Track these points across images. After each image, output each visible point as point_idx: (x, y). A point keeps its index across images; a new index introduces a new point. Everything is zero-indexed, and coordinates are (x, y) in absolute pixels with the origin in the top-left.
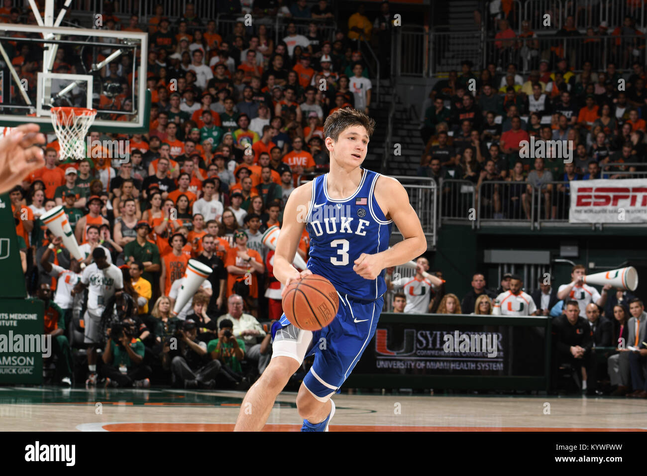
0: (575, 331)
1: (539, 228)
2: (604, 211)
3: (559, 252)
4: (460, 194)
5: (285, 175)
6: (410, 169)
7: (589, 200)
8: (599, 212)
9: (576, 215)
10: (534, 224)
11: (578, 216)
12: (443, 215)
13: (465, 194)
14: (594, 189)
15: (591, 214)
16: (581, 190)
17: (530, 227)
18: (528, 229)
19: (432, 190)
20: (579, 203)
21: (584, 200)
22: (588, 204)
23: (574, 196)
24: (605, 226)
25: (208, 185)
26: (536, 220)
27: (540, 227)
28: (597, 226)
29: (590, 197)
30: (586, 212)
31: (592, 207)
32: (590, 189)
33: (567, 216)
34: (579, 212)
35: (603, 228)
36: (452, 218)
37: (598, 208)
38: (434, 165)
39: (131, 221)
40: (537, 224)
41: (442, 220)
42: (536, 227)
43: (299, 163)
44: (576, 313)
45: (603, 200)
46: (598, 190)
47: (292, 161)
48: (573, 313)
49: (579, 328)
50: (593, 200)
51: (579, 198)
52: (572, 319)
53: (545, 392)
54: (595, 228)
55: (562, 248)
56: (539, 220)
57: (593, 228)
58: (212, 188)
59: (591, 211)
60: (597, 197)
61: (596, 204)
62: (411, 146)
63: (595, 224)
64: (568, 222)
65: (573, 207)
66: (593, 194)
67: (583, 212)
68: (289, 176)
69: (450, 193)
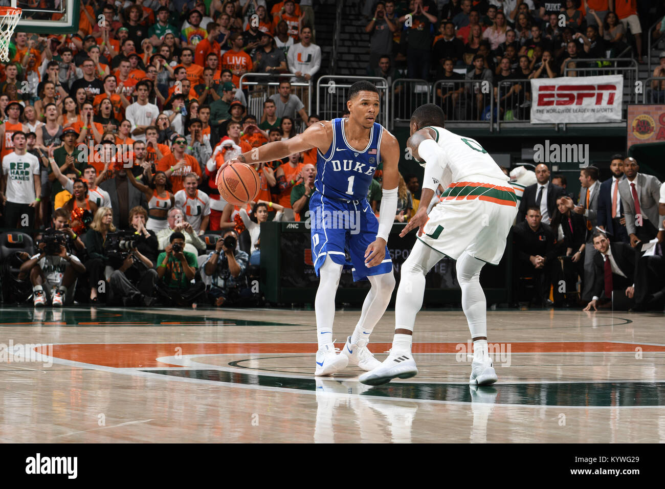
0: (538, 238)
1: (498, 130)
2: (568, 111)
3: (521, 155)
4: (414, 94)
5: (225, 76)
6: (360, 68)
7: (552, 99)
8: (563, 111)
9: (539, 115)
10: (493, 125)
11: (540, 116)
12: (396, 116)
13: (419, 94)
14: (556, 87)
15: (554, 114)
16: (542, 88)
17: (489, 128)
18: (487, 130)
19: (384, 90)
20: (541, 103)
21: (546, 100)
22: (551, 103)
23: (535, 94)
24: (568, 126)
25: (141, 87)
26: (495, 121)
27: (500, 128)
28: (560, 126)
29: (552, 96)
30: (548, 111)
31: (554, 106)
32: (553, 88)
33: (528, 117)
34: (541, 111)
35: (566, 128)
36: (405, 120)
37: (561, 107)
38: (383, 63)
39: (54, 127)
40: (496, 126)
41: (395, 122)
42: (496, 129)
43: (238, 63)
44: (538, 219)
45: (567, 99)
46: (561, 88)
47: (231, 61)
48: (534, 218)
49: (542, 234)
50: (555, 99)
51: (541, 97)
52: (533, 225)
53: (507, 305)
54: (559, 128)
55: (523, 150)
56: (498, 121)
57: (556, 129)
58: (145, 90)
59: (554, 111)
60: (559, 96)
61: (559, 103)
62: (360, 44)
63: (558, 124)
64: (529, 122)
65: (535, 107)
66: (556, 92)
67: (545, 112)
68: (229, 76)
69: (402, 93)
